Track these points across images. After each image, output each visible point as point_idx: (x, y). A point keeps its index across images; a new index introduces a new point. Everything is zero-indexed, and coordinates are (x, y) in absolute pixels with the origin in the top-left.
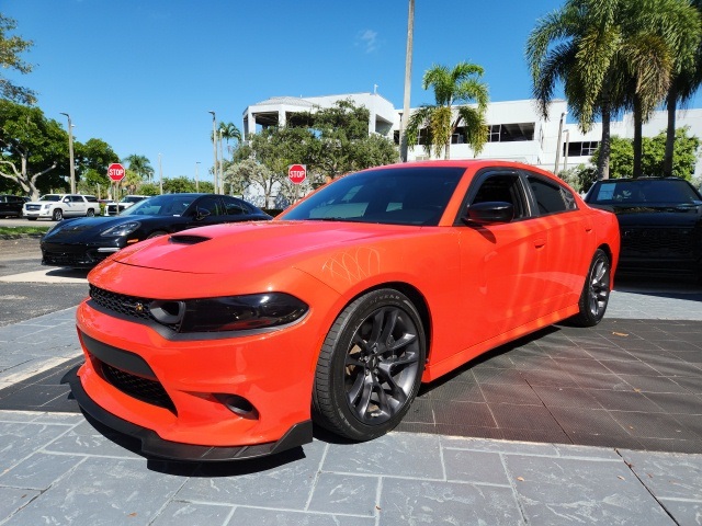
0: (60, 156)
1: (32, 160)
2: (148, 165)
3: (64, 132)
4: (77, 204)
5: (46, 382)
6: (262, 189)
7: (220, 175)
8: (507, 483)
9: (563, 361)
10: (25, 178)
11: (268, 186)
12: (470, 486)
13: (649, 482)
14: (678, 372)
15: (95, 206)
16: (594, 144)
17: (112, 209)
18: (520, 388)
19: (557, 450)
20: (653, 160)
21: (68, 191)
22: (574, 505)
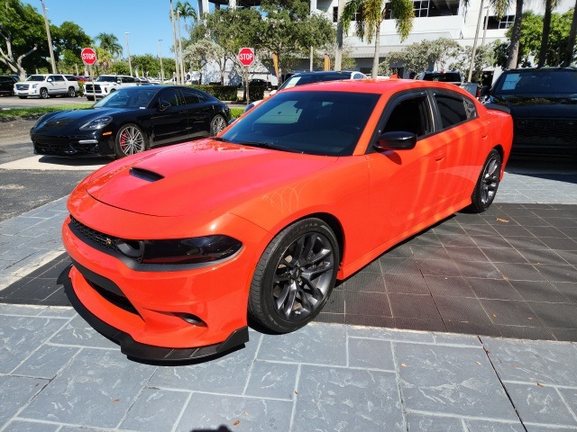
0: (39, 39)
1: (16, 43)
2: (116, 42)
3: (40, 16)
4: (60, 83)
5: (47, 276)
6: (217, 66)
7: (180, 53)
8: (393, 369)
9: (453, 250)
10: (11, 59)
11: (223, 62)
12: (365, 372)
13: (499, 367)
14: (541, 259)
15: (74, 84)
16: (511, 18)
17: (89, 87)
18: (414, 278)
19: (434, 337)
20: (560, 36)
21: (50, 71)
22: (439, 388)
